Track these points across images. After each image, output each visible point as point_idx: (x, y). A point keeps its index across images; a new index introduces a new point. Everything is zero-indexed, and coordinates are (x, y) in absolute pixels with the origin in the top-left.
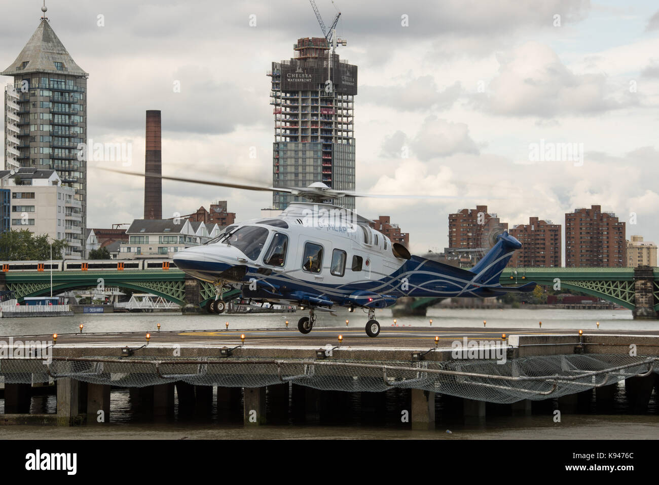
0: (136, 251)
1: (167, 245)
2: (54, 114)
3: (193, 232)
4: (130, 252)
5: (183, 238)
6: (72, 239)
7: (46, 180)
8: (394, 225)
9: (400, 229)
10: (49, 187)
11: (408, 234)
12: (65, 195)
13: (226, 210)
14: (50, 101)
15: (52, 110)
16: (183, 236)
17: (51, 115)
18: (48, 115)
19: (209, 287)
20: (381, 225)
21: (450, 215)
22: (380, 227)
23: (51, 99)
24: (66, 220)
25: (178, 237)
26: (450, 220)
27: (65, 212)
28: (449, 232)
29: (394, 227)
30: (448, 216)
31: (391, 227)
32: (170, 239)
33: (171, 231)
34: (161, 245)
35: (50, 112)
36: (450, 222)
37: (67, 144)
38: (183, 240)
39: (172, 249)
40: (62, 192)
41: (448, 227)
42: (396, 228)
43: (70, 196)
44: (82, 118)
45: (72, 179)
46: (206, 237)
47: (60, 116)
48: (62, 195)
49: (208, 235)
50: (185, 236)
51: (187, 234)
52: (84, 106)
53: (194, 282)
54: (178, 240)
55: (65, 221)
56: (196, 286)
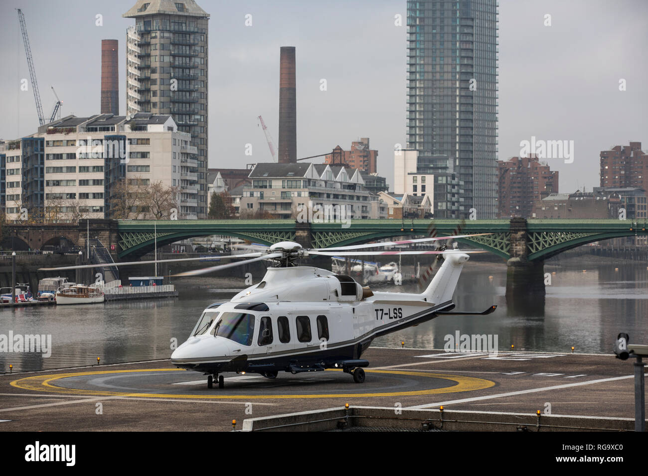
0: (259, 195)
1: (290, 190)
2: (174, 56)
3: (318, 175)
4: (253, 196)
5: (307, 183)
6: (189, 186)
7: (162, 126)
8: (543, 163)
9: (549, 167)
10: (164, 133)
11: (558, 172)
12: (180, 141)
13: (368, 147)
14: (171, 43)
15: (173, 52)
16: (307, 180)
17: (171, 57)
18: (169, 57)
19: (320, 238)
20: (530, 163)
21: (601, 152)
22: (528, 165)
23: (172, 41)
24: (182, 166)
25: (302, 181)
26: (602, 157)
27: (180, 158)
28: (601, 169)
29: (542, 165)
30: (600, 153)
31: (540, 165)
32: (294, 184)
33: (295, 175)
34: (284, 190)
35: (171, 55)
36: (601, 159)
37: (188, 87)
38: (307, 184)
39: (296, 194)
40: (177, 138)
41: (600, 165)
42: (546, 166)
43: (186, 142)
44: (202, 60)
45: (192, 123)
46: (331, 181)
47: (180, 58)
48: (177, 141)
49: (333, 179)
50: (309, 180)
51: (311, 178)
52: (205, 48)
53: (304, 232)
54: (302, 185)
55: (180, 168)
56: (307, 236)
